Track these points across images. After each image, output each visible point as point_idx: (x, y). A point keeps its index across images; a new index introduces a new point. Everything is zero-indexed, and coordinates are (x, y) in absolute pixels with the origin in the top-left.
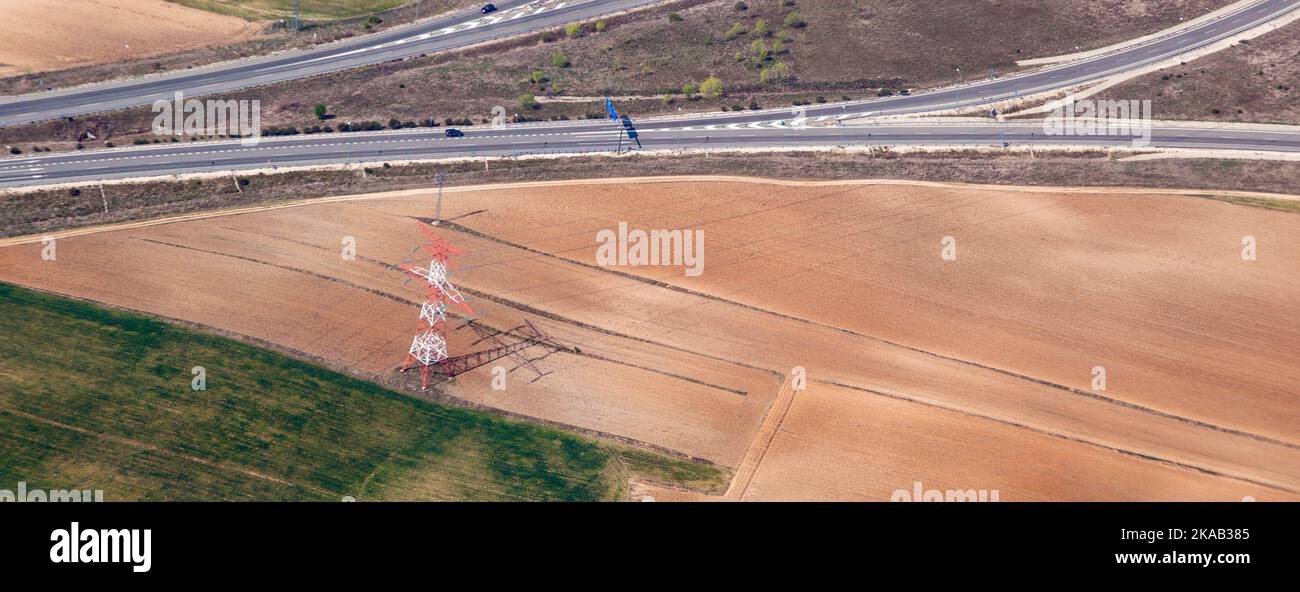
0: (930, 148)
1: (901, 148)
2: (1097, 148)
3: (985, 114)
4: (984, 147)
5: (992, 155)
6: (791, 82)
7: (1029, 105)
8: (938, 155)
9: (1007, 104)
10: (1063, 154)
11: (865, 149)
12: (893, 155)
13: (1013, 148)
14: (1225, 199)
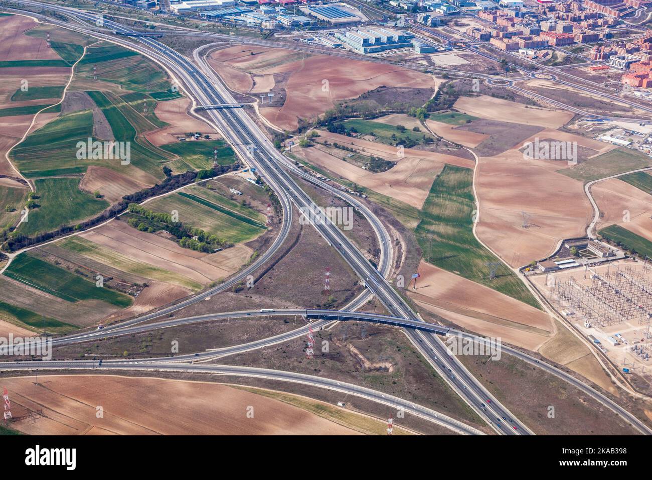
0: (168, 370)
1: (161, 370)
2: (209, 372)
3: (189, 362)
4: (181, 370)
5: (182, 372)
6: (148, 353)
7: (201, 360)
8: (170, 372)
9: (195, 360)
10: (200, 373)
11: (153, 370)
12: (159, 371)
13: (189, 371)
14: (230, 386)
